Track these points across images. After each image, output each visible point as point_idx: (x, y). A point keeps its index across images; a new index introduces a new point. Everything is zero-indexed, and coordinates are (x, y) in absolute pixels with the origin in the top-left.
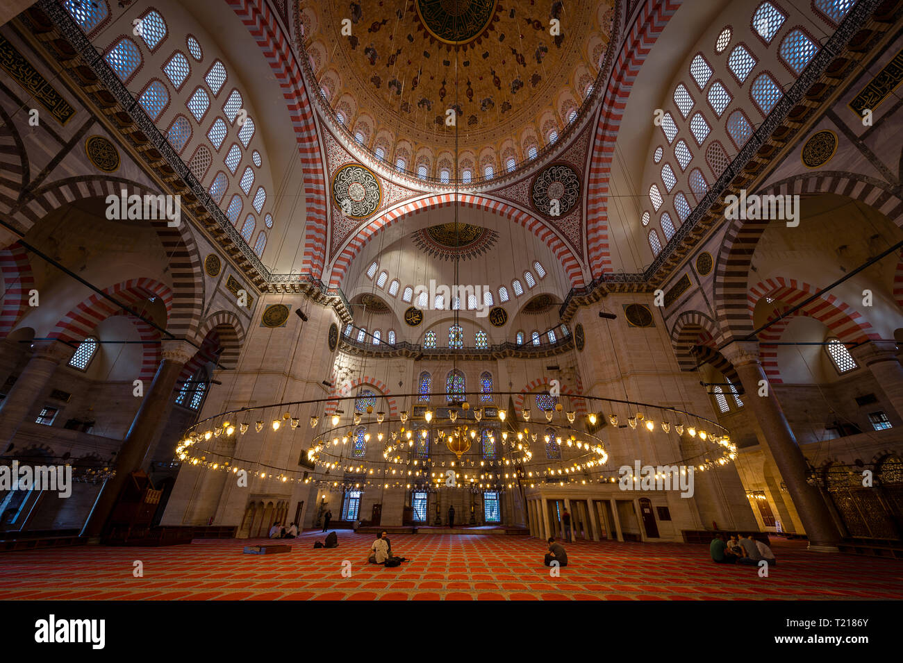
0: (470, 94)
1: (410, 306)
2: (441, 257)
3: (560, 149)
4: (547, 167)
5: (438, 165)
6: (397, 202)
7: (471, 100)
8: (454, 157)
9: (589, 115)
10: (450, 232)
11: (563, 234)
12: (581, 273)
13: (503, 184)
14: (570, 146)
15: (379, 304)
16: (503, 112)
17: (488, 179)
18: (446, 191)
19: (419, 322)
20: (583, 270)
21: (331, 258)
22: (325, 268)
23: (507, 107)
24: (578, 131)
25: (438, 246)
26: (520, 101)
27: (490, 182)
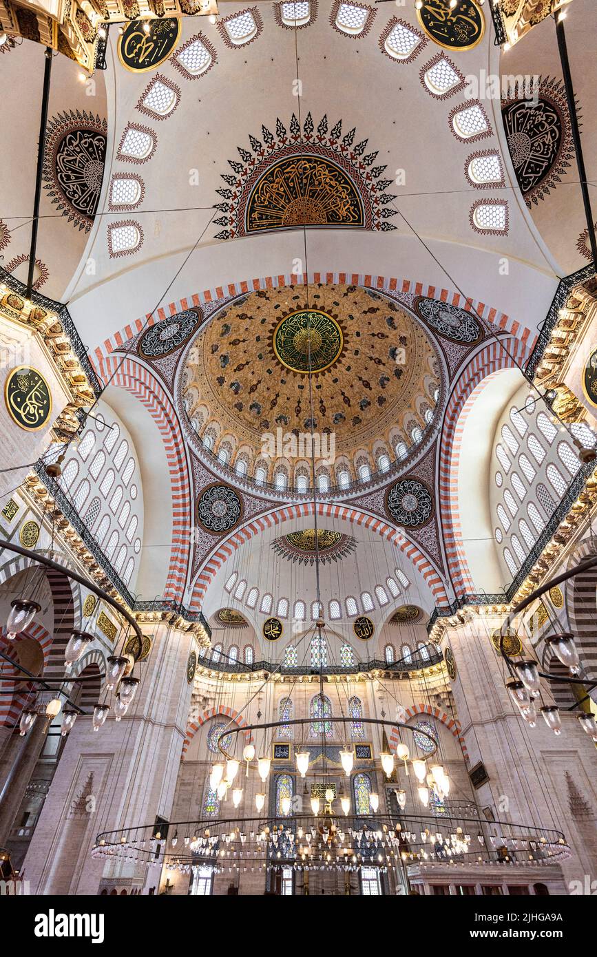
0: (323, 410)
1: (268, 617)
2: (300, 561)
3: (410, 466)
4: (399, 480)
5: (295, 473)
6: (257, 514)
7: (324, 415)
8: (311, 465)
9: (432, 440)
10: (308, 538)
11: (421, 545)
12: (443, 589)
13: (359, 494)
14: (418, 464)
15: (237, 617)
16: (354, 425)
17: (344, 488)
18: (304, 501)
19: (279, 635)
20: (446, 587)
21: (192, 577)
22: (186, 589)
23: (357, 420)
24: (423, 452)
25: (297, 551)
26: (369, 416)
27: (346, 492)
